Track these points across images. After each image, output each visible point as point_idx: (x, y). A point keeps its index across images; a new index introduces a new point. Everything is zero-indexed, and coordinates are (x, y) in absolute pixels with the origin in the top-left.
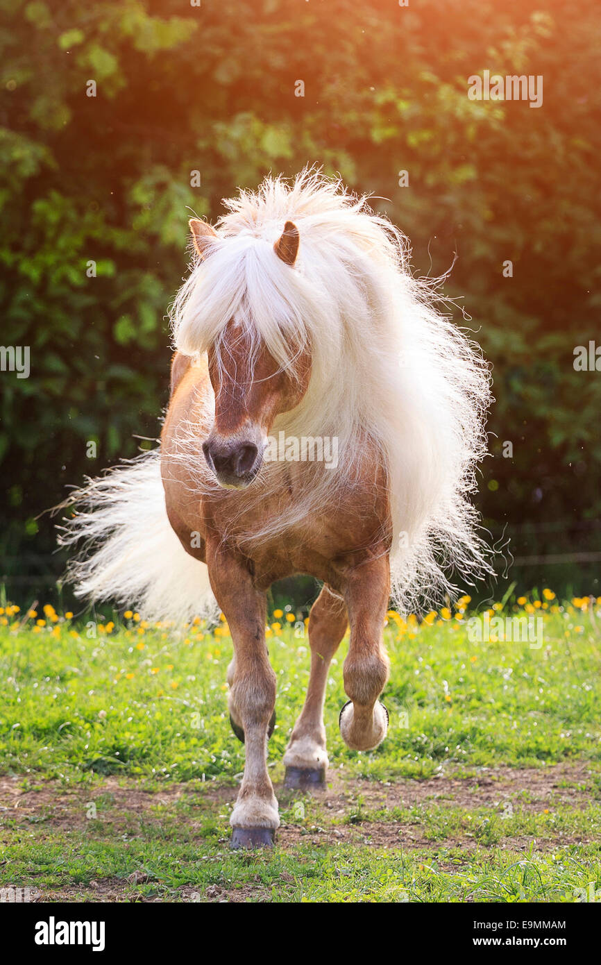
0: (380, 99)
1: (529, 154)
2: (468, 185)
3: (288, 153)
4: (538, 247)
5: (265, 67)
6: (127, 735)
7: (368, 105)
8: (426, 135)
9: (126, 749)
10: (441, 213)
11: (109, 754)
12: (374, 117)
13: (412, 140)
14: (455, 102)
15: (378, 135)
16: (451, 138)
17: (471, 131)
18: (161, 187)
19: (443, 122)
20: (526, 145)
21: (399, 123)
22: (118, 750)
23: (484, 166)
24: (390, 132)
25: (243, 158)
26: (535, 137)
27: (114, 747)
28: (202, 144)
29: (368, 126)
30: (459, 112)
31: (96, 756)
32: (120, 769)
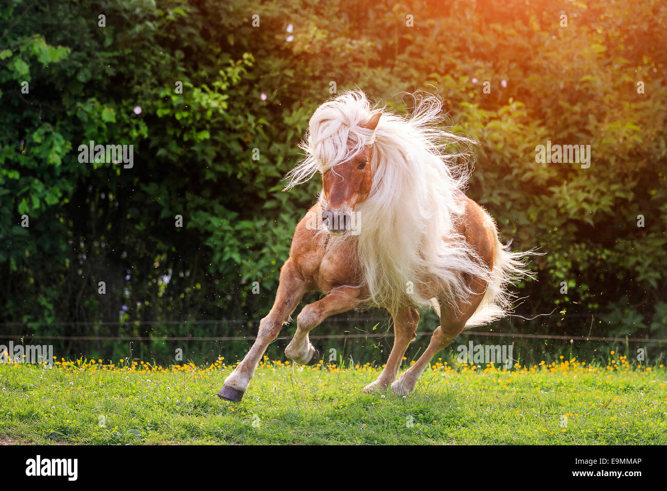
0: (162, 94)
1: (238, 127)
2: (205, 141)
3: (114, 121)
4: (239, 176)
5: (104, 74)
6: (68, 421)
7: (156, 97)
8: (185, 114)
9: (67, 428)
10: (190, 155)
11: (59, 430)
12: (159, 103)
13: (178, 117)
14: (201, 98)
15: (160, 113)
16: (198, 117)
17: (209, 113)
18: (47, 135)
19: (194, 108)
20: (236, 122)
21: (172, 107)
22: (63, 429)
23: (213, 132)
24: (167, 112)
25: (91, 121)
26: (240, 118)
27: (61, 427)
28: (69, 113)
29: (156, 108)
30: (204, 104)
31: (52, 431)
32: (64, 439)
